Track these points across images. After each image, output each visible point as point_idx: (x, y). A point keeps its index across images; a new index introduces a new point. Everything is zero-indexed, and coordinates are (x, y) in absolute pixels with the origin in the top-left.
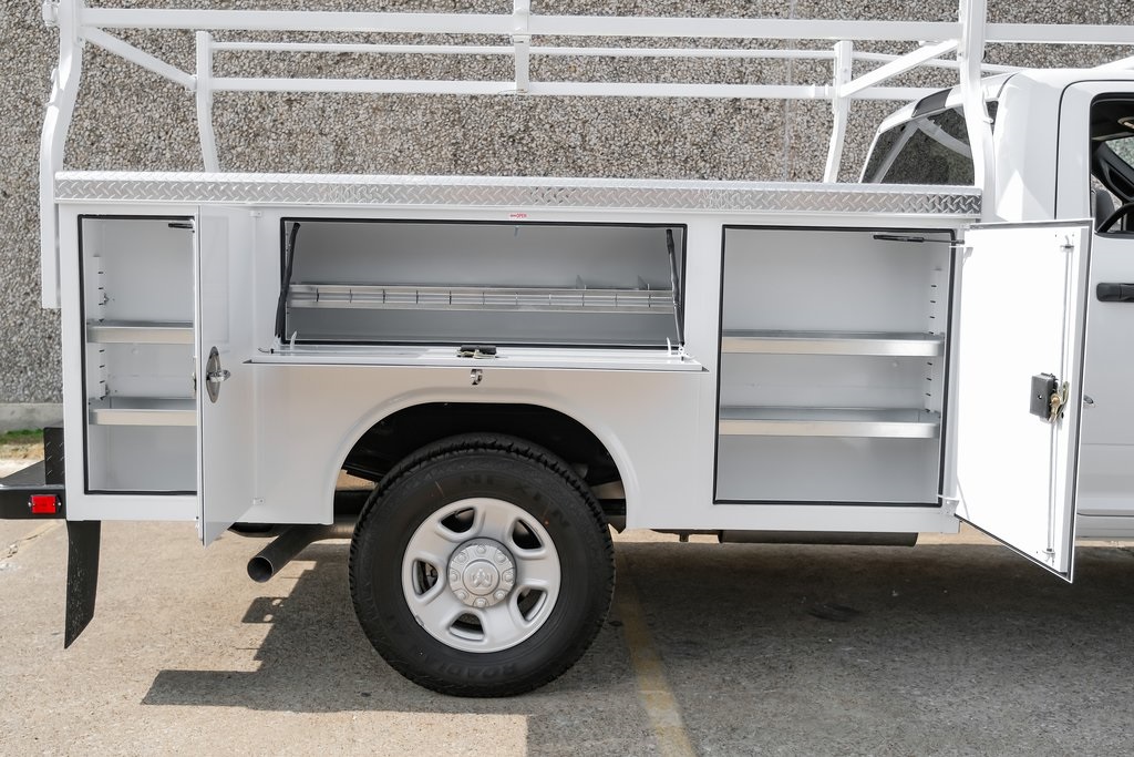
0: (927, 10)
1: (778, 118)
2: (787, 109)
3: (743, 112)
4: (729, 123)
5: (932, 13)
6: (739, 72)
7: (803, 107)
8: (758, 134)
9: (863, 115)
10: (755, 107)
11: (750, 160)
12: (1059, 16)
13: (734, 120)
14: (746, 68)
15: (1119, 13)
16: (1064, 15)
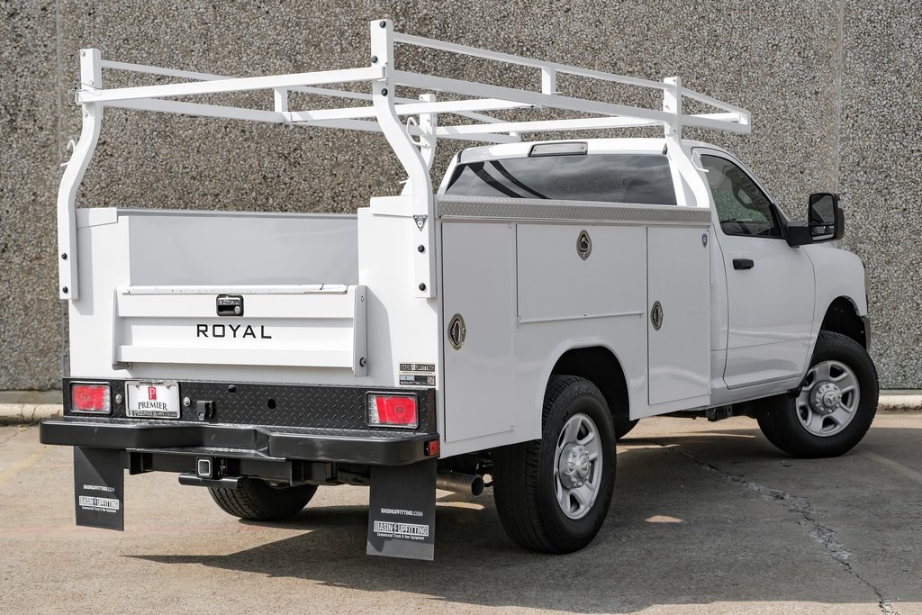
0: (180, 42)
1: (51, 137)
2: (59, 129)
3: (19, 131)
4: (7, 141)
5: (185, 44)
6: (15, 96)
7: (73, 127)
8: (34, 150)
9: (129, 134)
10: (30, 126)
11: (29, 173)
12: (298, 47)
13: (12, 138)
14: (20, 94)
15: (350, 44)
16: (302, 46)
